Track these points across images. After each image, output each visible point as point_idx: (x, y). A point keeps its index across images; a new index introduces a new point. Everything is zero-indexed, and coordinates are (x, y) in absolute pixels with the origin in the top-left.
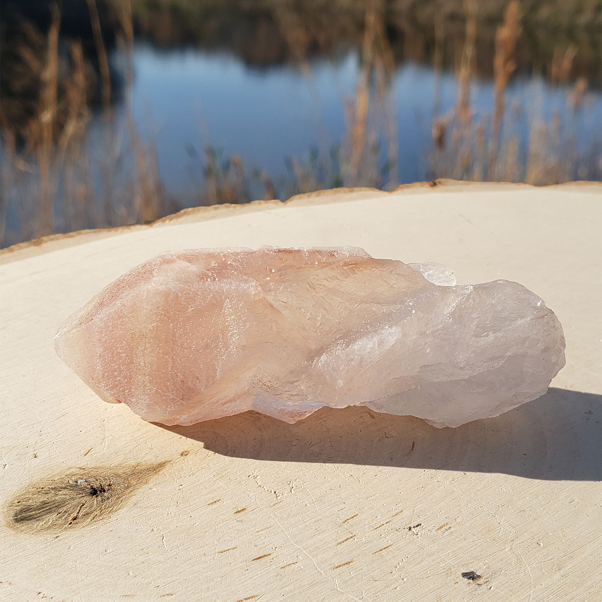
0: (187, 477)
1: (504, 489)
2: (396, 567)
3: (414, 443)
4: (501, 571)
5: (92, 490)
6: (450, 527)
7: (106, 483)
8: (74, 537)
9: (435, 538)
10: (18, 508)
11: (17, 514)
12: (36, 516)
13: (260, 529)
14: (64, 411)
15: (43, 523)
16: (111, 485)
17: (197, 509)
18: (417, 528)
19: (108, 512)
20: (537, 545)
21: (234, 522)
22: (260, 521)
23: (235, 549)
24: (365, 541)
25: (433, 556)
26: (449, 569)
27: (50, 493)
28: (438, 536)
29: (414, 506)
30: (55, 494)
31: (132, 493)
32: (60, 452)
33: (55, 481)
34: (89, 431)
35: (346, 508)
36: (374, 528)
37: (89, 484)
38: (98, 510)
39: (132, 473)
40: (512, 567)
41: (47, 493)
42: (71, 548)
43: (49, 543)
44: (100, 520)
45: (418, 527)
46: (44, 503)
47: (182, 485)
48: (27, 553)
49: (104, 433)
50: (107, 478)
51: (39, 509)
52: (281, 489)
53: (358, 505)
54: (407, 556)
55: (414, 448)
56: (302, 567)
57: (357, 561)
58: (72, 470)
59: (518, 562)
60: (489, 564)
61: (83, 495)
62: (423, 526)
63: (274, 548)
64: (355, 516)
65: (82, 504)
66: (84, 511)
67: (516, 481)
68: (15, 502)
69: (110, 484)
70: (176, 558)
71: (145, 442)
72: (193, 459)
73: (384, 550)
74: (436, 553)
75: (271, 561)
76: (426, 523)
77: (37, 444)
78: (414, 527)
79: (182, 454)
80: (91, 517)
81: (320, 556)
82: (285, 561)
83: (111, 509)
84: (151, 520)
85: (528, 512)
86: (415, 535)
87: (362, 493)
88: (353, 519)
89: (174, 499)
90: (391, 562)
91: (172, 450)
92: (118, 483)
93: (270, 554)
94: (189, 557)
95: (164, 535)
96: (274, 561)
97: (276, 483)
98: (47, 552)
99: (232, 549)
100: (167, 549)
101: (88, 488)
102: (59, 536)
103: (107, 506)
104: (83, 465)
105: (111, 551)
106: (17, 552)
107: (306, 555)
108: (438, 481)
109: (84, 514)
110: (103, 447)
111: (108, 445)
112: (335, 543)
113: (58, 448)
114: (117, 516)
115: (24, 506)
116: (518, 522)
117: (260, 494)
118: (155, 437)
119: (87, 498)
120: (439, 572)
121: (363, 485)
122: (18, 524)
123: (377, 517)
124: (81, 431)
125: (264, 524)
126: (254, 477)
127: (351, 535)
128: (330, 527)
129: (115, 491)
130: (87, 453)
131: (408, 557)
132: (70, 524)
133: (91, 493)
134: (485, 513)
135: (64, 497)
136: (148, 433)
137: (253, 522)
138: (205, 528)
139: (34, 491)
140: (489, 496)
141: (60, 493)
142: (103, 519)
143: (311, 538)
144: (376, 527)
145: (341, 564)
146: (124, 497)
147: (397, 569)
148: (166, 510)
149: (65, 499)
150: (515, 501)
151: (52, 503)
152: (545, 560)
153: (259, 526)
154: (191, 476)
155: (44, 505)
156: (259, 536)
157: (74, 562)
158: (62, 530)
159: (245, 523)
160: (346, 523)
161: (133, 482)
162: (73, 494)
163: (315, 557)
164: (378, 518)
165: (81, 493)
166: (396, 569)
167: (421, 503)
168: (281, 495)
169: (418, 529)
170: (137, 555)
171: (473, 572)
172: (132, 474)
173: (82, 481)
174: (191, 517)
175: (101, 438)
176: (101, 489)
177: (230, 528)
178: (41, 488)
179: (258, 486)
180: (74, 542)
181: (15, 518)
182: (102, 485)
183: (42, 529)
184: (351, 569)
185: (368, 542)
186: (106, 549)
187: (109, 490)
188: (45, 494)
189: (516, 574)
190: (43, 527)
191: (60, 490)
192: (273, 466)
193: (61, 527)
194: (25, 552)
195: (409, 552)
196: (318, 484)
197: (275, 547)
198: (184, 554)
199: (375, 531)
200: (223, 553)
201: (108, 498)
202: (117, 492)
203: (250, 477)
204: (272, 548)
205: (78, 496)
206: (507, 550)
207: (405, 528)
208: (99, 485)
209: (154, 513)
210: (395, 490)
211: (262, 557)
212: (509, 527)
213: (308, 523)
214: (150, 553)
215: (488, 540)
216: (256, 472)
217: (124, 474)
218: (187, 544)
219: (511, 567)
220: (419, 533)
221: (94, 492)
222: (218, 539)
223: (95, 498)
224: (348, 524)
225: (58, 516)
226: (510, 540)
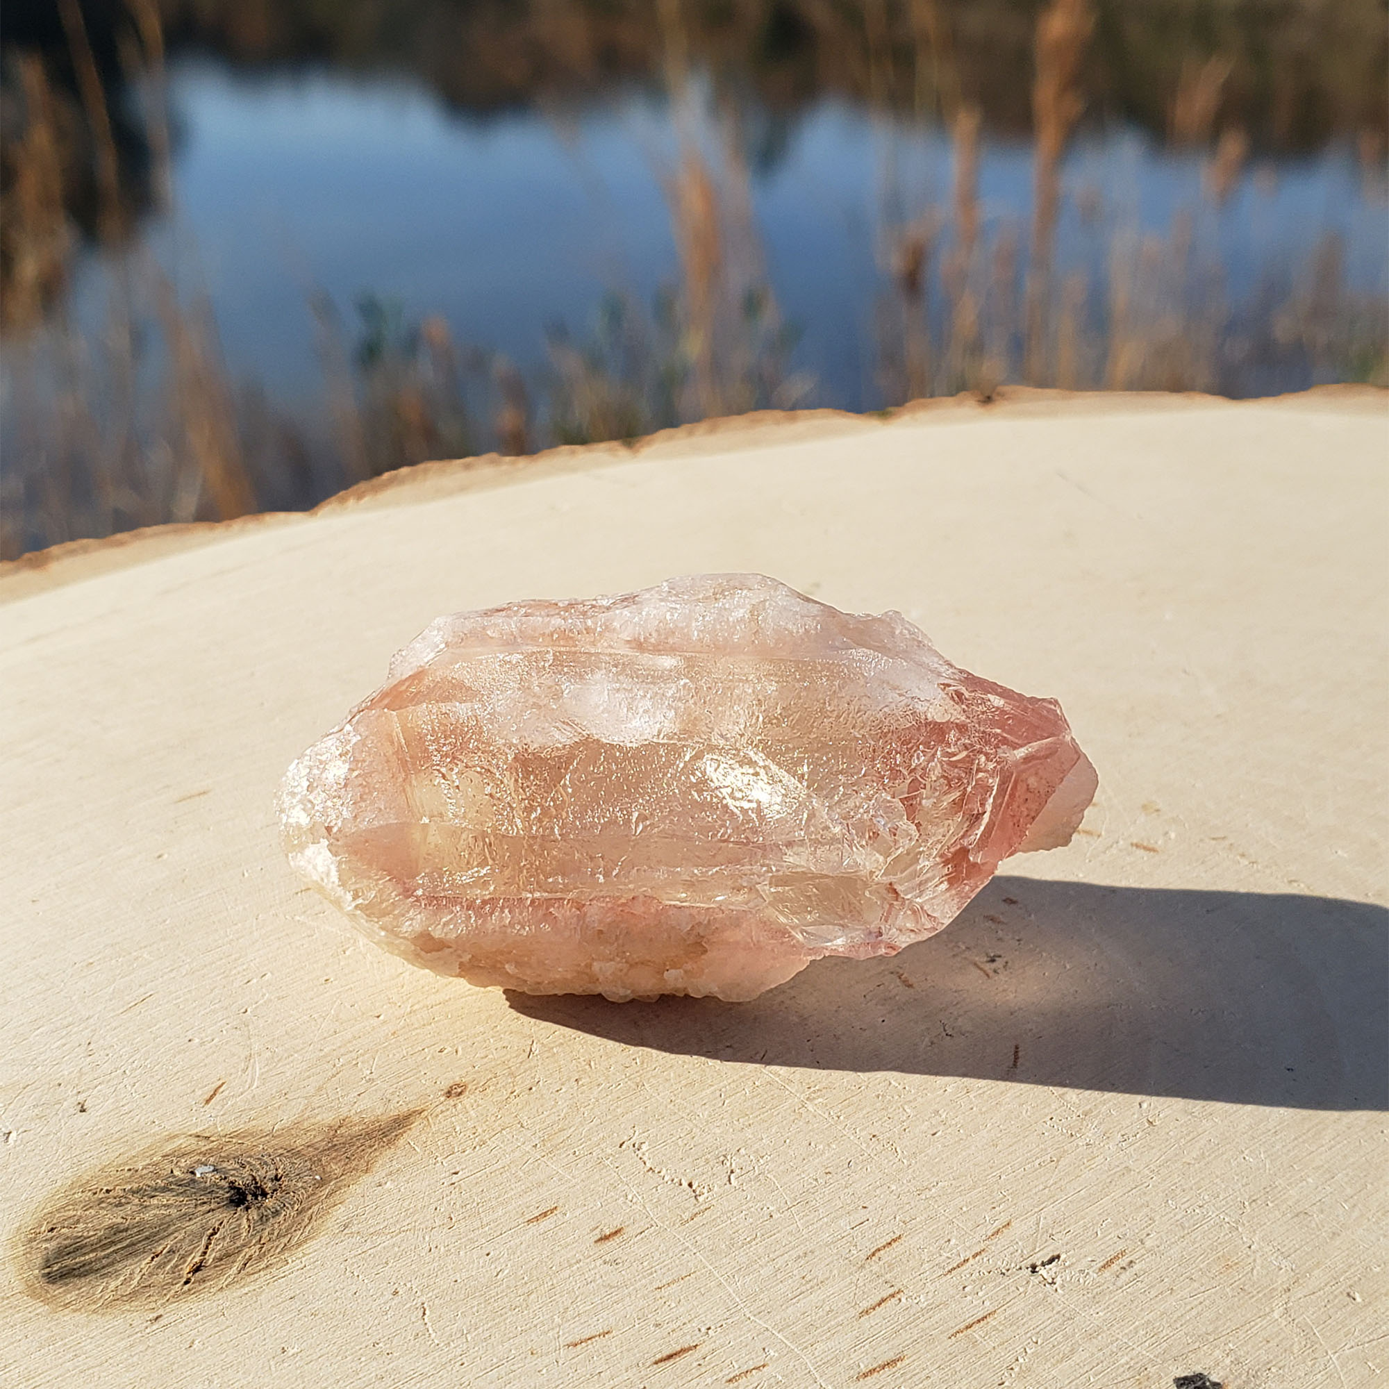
0: (466, 1153)
1: (1251, 1160)
2: (1012, 1369)
3: (1017, 1048)
4: (1269, 1369)
5: (232, 1192)
6: (1131, 1262)
7: (267, 1172)
8: (200, 1316)
9: (1098, 1289)
10: (52, 1245)
11: (48, 1261)
12: (98, 1266)
13: (664, 1282)
14: (142, 990)
15: (119, 1282)
16: (281, 1178)
17: (501, 1234)
18: (1050, 1266)
19: (278, 1251)
20: (1348, 1299)
21: (598, 1265)
22: (662, 1260)
23: (606, 1336)
24: (928, 1305)
25: (1100, 1337)
26: (1143, 1368)
27: (128, 1203)
28: (1105, 1287)
29: (1037, 1210)
30: (141, 1205)
31: (336, 1198)
32: (142, 1095)
33: (137, 1171)
34: (209, 1038)
35: (870, 1220)
36: (947, 1270)
37: (225, 1178)
38: (254, 1245)
39: (330, 1145)
40: (1295, 1358)
41: (120, 1204)
42: (195, 1346)
43: (139, 1334)
44: (260, 1271)
45: (1054, 1263)
46: (116, 1230)
47: (456, 1173)
48: (85, 1364)
49: (248, 1042)
50: (269, 1162)
51: (104, 1247)
52: (705, 1176)
53: (900, 1212)
54: (1035, 1340)
55: (1020, 1061)
56: (780, 1378)
57: (914, 1357)
58: (177, 1143)
59: (1309, 1346)
60: (1239, 1353)
61: (212, 1206)
62: (1064, 1261)
63: (703, 1330)
64: (894, 1240)
65: (211, 1231)
66: (219, 1247)
67: (1278, 1137)
68: (43, 1229)
69: (276, 1176)
70: (462, 1365)
71: (354, 1062)
72: (478, 1106)
73: (976, 1327)
74: (1105, 1328)
75: (699, 1365)
76: (1072, 1252)
77: (84, 1077)
78: (1043, 1264)
79: (449, 1092)
80: (236, 1264)
81: (820, 1347)
82: (734, 1363)
83: (286, 1240)
84: (390, 1265)
85: (1315, 1216)
86: (1047, 1285)
87: (905, 1182)
88: (891, 1248)
89: (442, 1210)
90: (998, 1356)
91: (423, 1081)
92: (297, 1172)
93: (697, 1345)
94: (495, 1360)
95: (425, 1305)
96: (709, 1364)
97: (691, 1160)
98: (135, 1359)
99: (600, 1336)
100: (436, 1342)
101: (222, 1188)
102: (161, 1316)
103: (276, 1234)
104: (205, 1127)
105: (295, 1349)
106: (60, 1361)
107: (786, 1346)
108: (1087, 1145)
109: (218, 1255)
110: (249, 1081)
111: (262, 1074)
112: (853, 1312)
113: (137, 1084)
114: (304, 1259)
115: (65, 1240)
116: (1294, 1242)
117: (654, 1189)
118: (377, 1051)
119: (224, 1215)
120: (1120, 1379)
121: (905, 1161)
122: (54, 1287)
123: (949, 1240)
124: (190, 1041)
125: (673, 1268)
126: (634, 1146)
127: (891, 1291)
128: (835, 1272)
129: (292, 1194)
130: (211, 1098)
131: (1037, 1343)
132: (187, 1283)
133: (232, 1201)
134: (1212, 1221)
135: (165, 1212)
136: (359, 1040)
137: (645, 1264)
138: (526, 1283)
139: (87, 1199)
140: (1217, 1177)
141: (154, 1201)
142: (267, 1267)
143: (794, 1301)
144: (950, 1268)
145: (875, 1366)
146: (315, 1208)
147: (1013, 1375)
148: (424, 1238)
149: (168, 1219)
150: (1280, 1188)
151: (135, 1230)
152: (1371, 1337)
153: (659, 1272)
154: (478, 1148)
155: (115, 1234)
156: (664, 1300)
157: (207, 1382)
158: (168, 1300)
159: (625, 1267)
160: (874, 1258)
161: (336, 1168)
162: (187, 1203)
163: (810, 1348)
164: (951, 1243)
165: (205, 1200)
166: (1011, 1375)
167: (1052, 1201)
168: (705, 1191)
169: (1054, 1270)
170: (363, 1359)
171: (1201, 1374)
172: (328, 1149)
173: (206, 1169)
174: (488, 1255)
175: (243, 1057)
176: (257, 1188)
177: (589, 1280)
178: (104, 1191)
179: (646, 1170)
180: (200, 1329)
181: (47, 1270)
182: (258, 1179)
183: (116, 1298)
184: (902, 1379)
185: (933, 1306)
186: (283, 1345)
187: (276, 1190)
188: (116, 1206)
189: (1306, 1374)
190: (119, 1293)
191: (153, 1194)
192: (677, 1117)
193: (165, 1292)
194: (80, 1359)
195: (1038, 1329)
196: (795, 1161)
197: (708, 1326)
198: (480, 1353)
199: (949, 1276)
200: (579, 1347)
201: (276, 1213)
202: (296, 1196)
203: (624, 1147)
204: (700, 1330)
205: (200, 1208)
206: (1276, 1315)
207: (1020, 1268)
208: (250, 1178)
209: (396, 1249)
210: (985, 1170)
211: (676, 1354)
212: (1275, 1255)
213: (780, 1261)
214: (395, 1354)
215: (1228, 1290)
216: (637, 1133)
217: (310, 1149)
218: (486, 1327)
219: (1292, 1358)
220: (1058, 1280)
221: (239, 1198)
222: (562, 1311)
223: (243, 1214)
224: (881, 1263)
225: (153, 1263)
226: (1280, 1289)
